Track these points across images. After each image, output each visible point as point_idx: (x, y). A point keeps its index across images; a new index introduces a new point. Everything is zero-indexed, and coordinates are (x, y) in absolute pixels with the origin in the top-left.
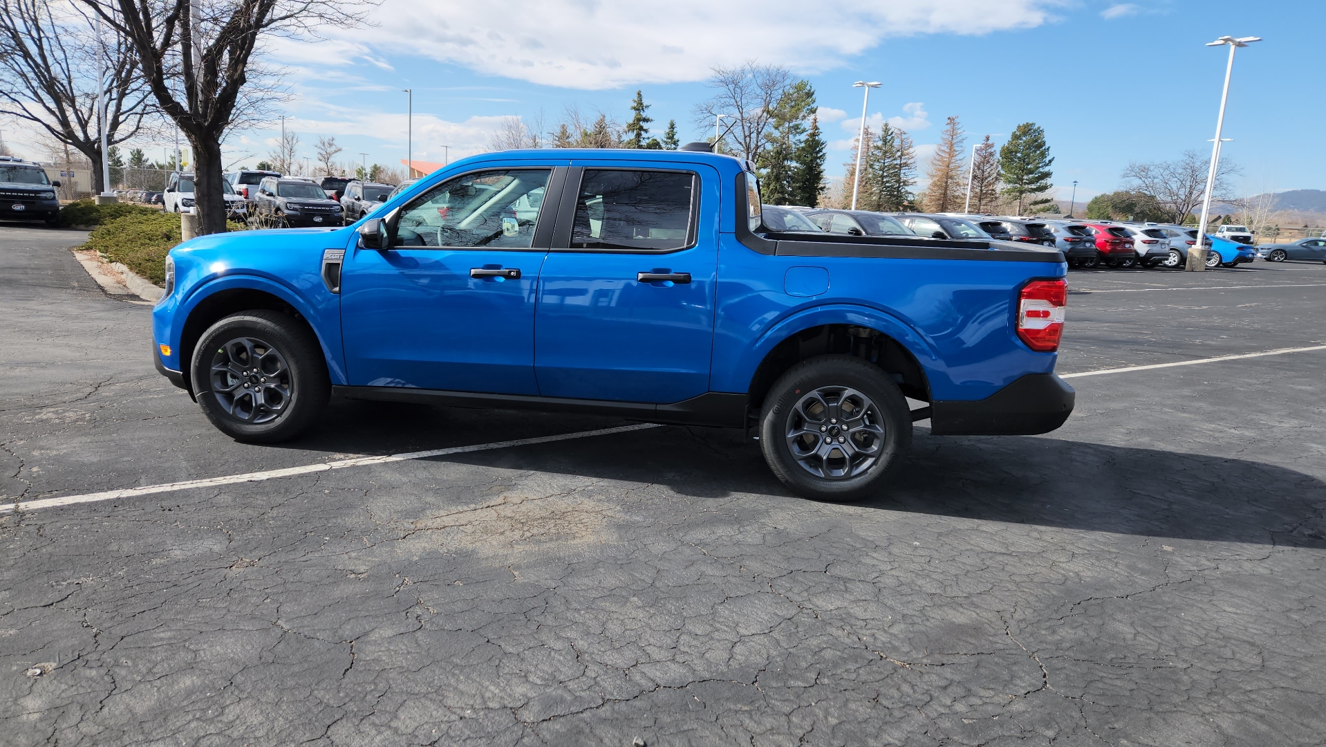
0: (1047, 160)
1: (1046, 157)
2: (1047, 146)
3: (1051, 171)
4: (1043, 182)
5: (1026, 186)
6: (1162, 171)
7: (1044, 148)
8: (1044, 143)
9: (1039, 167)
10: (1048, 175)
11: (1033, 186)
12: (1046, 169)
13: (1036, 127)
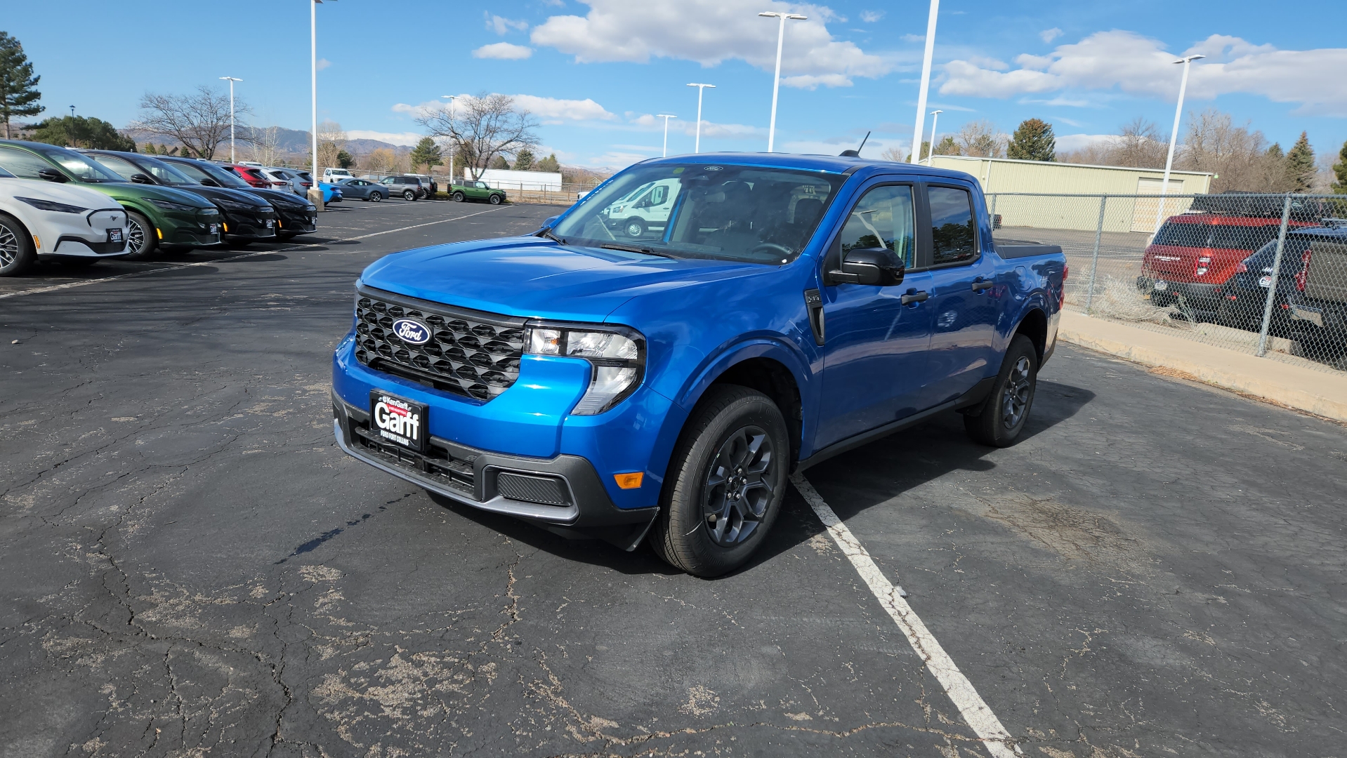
0: (32, 78)
1: (31, 75)
2: (28, 61)
3: (39, 91)
4: (34, 104)
5: (12, 107)
6: (180, 104)
7: (24, 63)
8: (24, 57)
9: (24, 86)
10: (36, 95)
11: (20, 108)
12: (33, 89)
13: (9, 37)
